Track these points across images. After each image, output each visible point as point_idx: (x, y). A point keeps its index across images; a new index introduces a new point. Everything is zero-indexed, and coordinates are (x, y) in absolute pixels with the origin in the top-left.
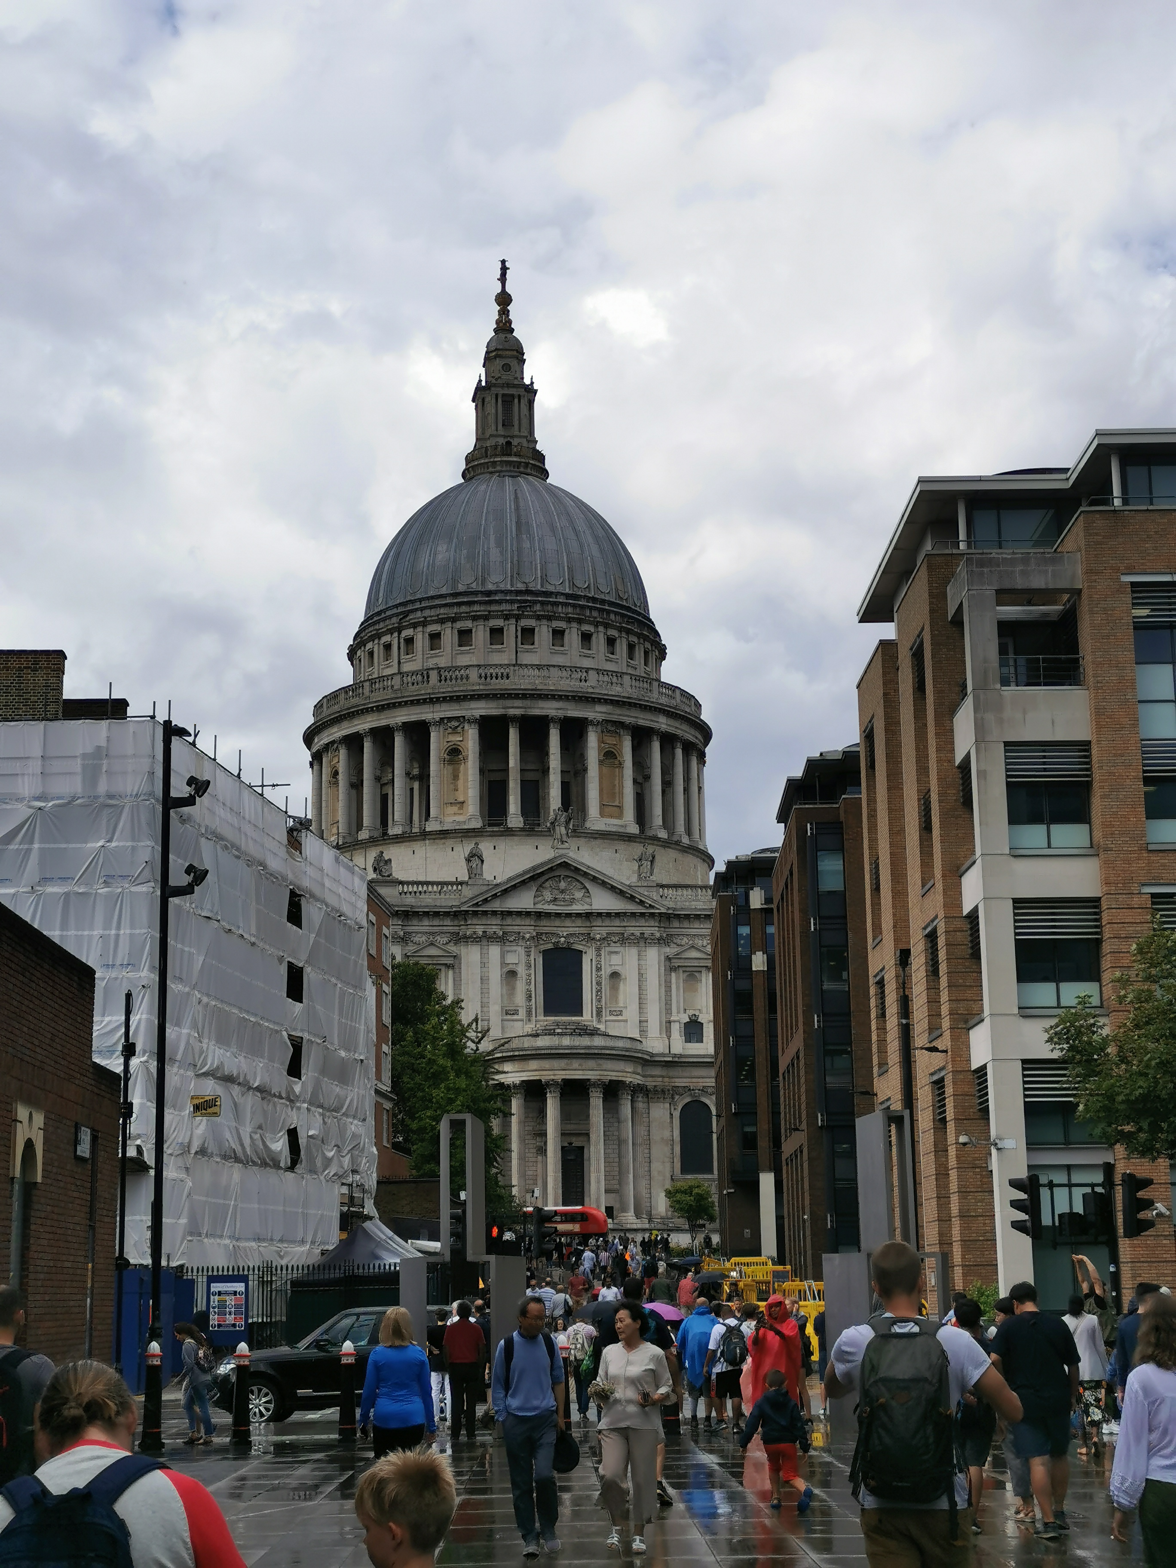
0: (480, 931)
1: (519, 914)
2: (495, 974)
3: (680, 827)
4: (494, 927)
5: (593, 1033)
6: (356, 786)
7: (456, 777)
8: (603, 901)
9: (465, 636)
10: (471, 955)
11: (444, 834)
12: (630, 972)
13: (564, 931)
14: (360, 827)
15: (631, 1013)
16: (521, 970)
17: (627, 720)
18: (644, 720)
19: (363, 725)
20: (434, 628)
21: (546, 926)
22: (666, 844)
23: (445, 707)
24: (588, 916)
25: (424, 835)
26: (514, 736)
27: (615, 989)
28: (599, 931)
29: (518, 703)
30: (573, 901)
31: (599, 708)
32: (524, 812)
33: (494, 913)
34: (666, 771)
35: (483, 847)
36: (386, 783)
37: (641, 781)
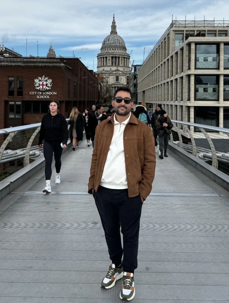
1: (114, 73)
2: (112, 78)
3: (127, 65)
4: (112, 74)
5: (120, 83)
6: (101, 61)
7: (109, 61)
8: (121, 73)
9: (110, 49)
10: (110, 77)
11: (108, 66)
12: (123, 78)
14: (101, 65)
15: (123, 81)
16: (114, 78)
17: (123, 57)
18: (125, 57)
19: (102, 57)
20: (108, 48)
21: (116, 74)
22: (126, 67)
23: (109, 55)
24: (119, 74)
25: (107, 66)
26: (114, 58)
27: (121, 79)
29: (114, 55)
30: (118, 72)
31: (121, 56)
32: (115, 64)
34: (126, 60)
35: (111, 67)
36: (104, 61)
37: (124, 62)
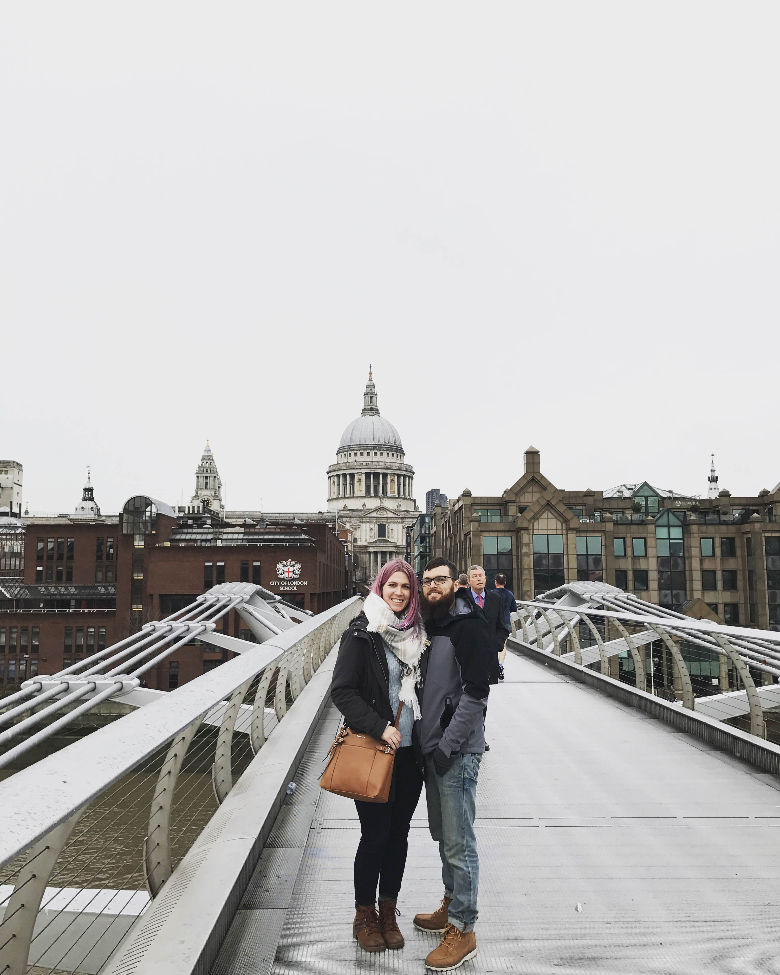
0: (365, 520)
1: (373, 517)
2: (368, 529)
3: (407, 494)
4: (368, 520)
5: (388, 541)
6: (339, 485)
7: (360, 485)
8: (390, 515)
9: (362, 454)
10: (363, 525)
11: (357, 497)
12: (395, 530)
13: (382, 521)
14: (339, 494)
15: (395, 537)
16: (373, 528)
17: (396, 473)
18: (400, 472)
19: (340, 473)
20: (355, 452)
21: (378, 520)
22: (404, 499)
23: (358, 470)
24: (387, 517)
25: (353, 497)
26: (372, 476)
27: (392, 532)
28: (389, 521)
29: (373, 470)
30: (384, 515)
31: (390, 470)
32: (374, 492)
33: (368, 517)
34: (404, 482)
35: (365, 501)
36: (345, 485)
37: (399, 485)
